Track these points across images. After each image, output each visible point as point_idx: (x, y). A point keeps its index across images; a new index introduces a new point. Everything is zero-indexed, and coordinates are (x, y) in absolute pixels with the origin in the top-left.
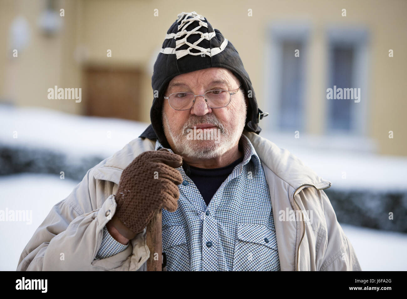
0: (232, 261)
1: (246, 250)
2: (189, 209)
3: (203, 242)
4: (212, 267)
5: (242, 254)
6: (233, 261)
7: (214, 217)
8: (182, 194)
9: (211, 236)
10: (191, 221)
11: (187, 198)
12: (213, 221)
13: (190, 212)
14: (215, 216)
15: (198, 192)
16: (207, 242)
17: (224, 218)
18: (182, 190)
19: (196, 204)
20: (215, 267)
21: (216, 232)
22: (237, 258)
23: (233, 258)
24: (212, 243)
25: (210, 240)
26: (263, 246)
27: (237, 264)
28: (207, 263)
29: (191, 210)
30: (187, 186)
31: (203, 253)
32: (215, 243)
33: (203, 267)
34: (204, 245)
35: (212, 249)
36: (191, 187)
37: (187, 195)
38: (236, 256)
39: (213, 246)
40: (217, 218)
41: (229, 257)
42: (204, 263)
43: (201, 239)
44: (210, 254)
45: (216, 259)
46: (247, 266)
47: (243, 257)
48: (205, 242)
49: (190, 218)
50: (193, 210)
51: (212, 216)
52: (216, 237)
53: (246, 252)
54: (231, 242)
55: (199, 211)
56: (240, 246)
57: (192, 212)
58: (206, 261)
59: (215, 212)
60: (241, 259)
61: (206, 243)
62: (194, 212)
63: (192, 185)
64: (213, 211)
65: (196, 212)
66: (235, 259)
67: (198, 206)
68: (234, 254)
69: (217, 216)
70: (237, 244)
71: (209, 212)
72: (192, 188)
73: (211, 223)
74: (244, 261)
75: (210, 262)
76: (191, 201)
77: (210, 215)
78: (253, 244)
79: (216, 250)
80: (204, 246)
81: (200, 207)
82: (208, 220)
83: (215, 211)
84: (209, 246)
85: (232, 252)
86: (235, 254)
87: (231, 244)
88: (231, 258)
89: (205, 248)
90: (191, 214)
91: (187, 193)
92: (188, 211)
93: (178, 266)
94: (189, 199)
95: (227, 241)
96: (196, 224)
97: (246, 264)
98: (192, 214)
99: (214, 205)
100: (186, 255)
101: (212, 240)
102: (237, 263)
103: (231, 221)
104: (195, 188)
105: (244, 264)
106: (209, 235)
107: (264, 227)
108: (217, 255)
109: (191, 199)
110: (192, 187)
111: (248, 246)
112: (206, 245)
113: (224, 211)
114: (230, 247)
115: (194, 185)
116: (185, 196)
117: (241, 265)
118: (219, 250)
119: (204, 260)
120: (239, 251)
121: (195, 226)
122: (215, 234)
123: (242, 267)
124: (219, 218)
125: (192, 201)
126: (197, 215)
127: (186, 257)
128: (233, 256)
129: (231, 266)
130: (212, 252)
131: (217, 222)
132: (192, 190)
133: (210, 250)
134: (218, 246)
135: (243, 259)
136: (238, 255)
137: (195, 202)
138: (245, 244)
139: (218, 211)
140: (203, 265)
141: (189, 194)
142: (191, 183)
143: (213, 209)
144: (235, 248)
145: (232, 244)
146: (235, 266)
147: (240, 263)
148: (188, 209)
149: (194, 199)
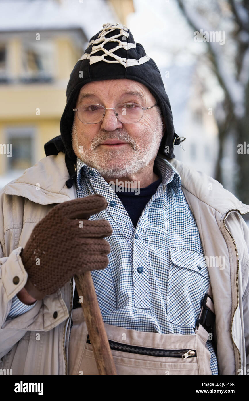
0: (165, 289)
1: (181, 277)
2: (117, 232)
3: (134, 267)
4: (143, 294)
5: (176, 281)
6: (167, 288)
7: (143, 240)
8: (109, 215)
9: (141, 261)
10: (118, 245)
11: (114, 220)
12: (143, 245)
13: (117, 235)
14: (145, 239)
15: (126, 213)
16: (138, 267)
17: (154, 242)
18: (109, 211)
19: (124, 227)
20: (146, 294)
21: (147, 257)
22: (171, 285)
23: (167, 285)
24: (143, 269)
25: (141, 266)
26: (196, 273)
27: (171, 292)
28: (139, 289)
29: (118, 233)
30: (115, 207)
31: (134, 279)
32: (146, 269)
33: (134, 294)
34: (135, 270)
35: (143, 275)
36: (118, 208)
37: (114, 217)
38: (170, 283)
39: (144, 272)
40: (147, 241)
41: (162, 284)
42: (136, 289)
43: (131, 264)
44: (141, 280)
45: (148, 286)
46: (182, 293)
47: (178, 284)
48: (136, 267)
49: (117, 241)
50: (121, 233)
51: (141, 239)
52: (147, 262)
53: (181, 278)
54: (165, 268)
55: (127, 234)
56: (174, 272)
57: (119, 235)
58: (137, 288)
59: (144, 236)
60: (176, 286)
61: (137, 269)
62: (121, 235)
63: (120, 205)
64: (142, 234)
65: (124, 235)
66: (169, 287)
67: (126, 230)
68: (167, 280)
69: (147, 239)
70: (171, 269)
71: (138, 235)
72: (120, 209)
73: (141, 247)
74: (179, 288)
75: (142, 289)
76: (118, 224)
77: (139, 238)
78: (187, 270)
79: (148, 277)
80: (134, 272)
81: (128, 230)
82: (138, 244)
83: (144, 234)
84: (140, 272)
85: (166, 279)
86: (169, 281)
87: (164, 270)
88: (165, 285)
89: (136, 274)
90: (118, 237)
91: (114, 215)
92: (116, 234)
93: (101, 290)
94: (117, 222)
95: (160, 267)
96: (124, 247)
97: (180, 291)
98: (120, 237)
99: (142, 228)
100: (109, 278)
101: (143, 266)
102: (171, 290)
103: (162, 245)
104: (124, 209)
105: (179, 291)
106: (140, 259)
107: (196, 253)
108: (149, 282)
109: (118, 221)
110: (120, 207)
111: (182, 273)
112: (137, 270)
113: (153, 235)
114: (163, 274)
115: (122, 206)
116: (112, 218)
117: (176, 293)
118: (150, 277)
119: (136, 286)
120: (173, 277)
121: (122, 250)
122: (145, 259)
123: (177, 295)
124: (149, 242)
125: (120, 223)
126: (125, 239)
127: (109, 280)
128: (167, 283)
129: (165, 293)
130: (143, 279)
131: (147, 246)
132: (120, 211)
133: (141, 276)
134: (150, 273)
135: (178, 286)
136: (172, 282)
137: (123, 225)
138: (179, 270)
139: (147, 234)
140: (134, 291)
141: (116, 215)
142: (119, 204)
143: (141, 232)
144: (169, 274)
145: (166, 269)
146: (169, 293)
147: (174, 291)
148: (115, 232)
149: (121, 221)
